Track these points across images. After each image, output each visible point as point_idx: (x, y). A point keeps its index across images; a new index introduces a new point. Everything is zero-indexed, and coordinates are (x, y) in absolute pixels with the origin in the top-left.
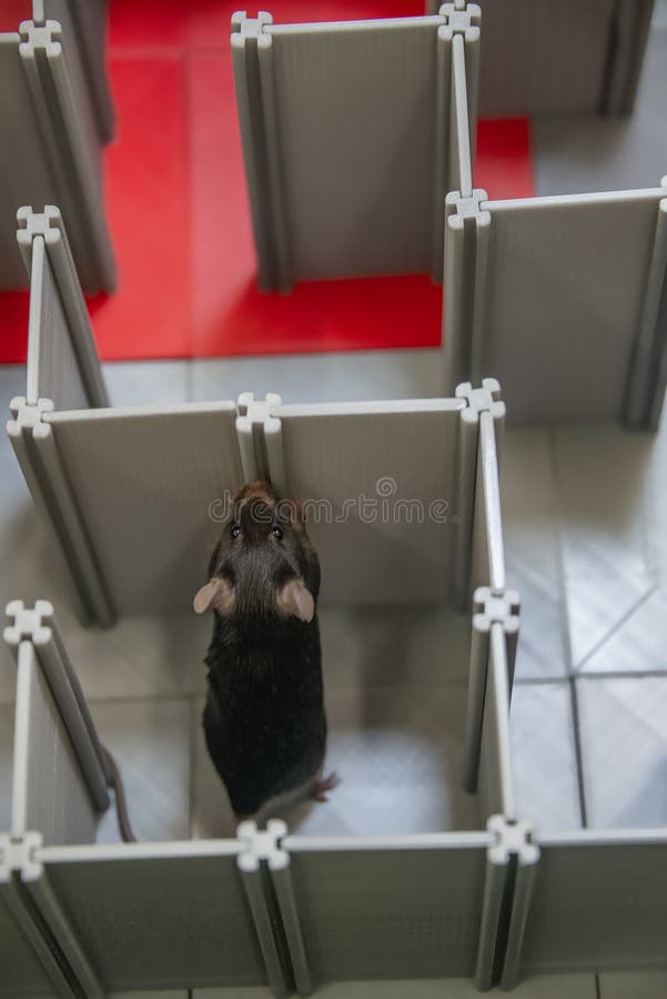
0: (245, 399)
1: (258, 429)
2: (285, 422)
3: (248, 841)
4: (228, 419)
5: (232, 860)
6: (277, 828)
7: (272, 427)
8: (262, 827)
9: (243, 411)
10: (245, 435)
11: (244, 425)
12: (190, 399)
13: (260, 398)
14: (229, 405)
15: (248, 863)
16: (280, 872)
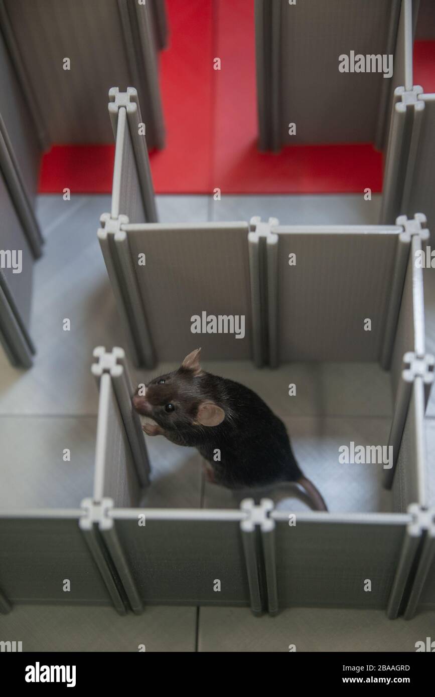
0: (255, 220)
1: (263, 240)
2: (281, 237)
3: (248, 512)
4: (242, 234)
5: (237, 524)
6: (267, 504)
7: (272, 240)
8: (257, 503)
9: (253, 229)
10: (254, 245)
11: (253, 238)
12: (210, 219)
13: (265, 220)
14: (243, 224)
15: (248, 526)
16: (268, 533)
